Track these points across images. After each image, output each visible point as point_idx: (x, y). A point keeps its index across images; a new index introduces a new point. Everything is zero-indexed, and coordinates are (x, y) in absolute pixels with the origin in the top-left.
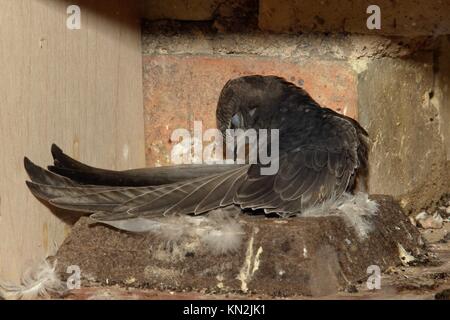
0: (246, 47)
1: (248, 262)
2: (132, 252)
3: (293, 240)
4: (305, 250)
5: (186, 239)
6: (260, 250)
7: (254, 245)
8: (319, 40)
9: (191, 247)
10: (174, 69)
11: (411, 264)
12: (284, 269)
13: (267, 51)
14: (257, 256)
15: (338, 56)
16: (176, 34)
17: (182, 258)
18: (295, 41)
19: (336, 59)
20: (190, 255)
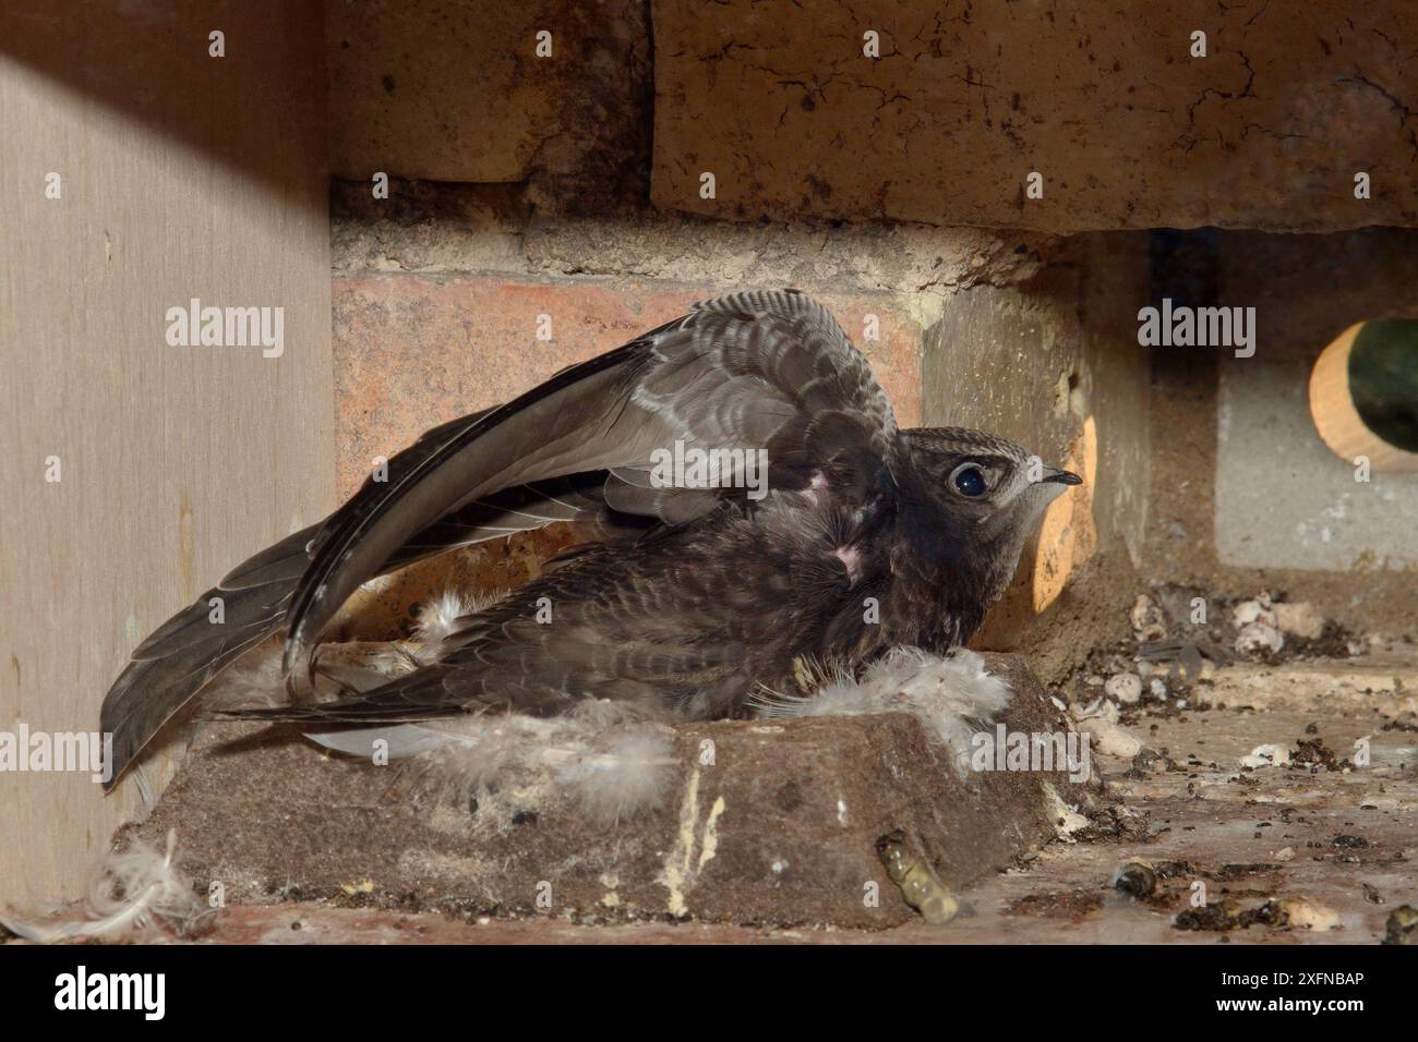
0: (617, 256)
1: (687, 836)
2: (363, 811)
3: (808, 781)
4: (841, 806)
5: (513, 778)
6: (719, 807)
7: (700, 793)
8: (817, 240)
9: (526, 797)
10: (419, 314)
11: (1080, 836)
12: (784, 856)
13: (675, 266)
14: (712, 821)
15: (869, 283)
16: (424, 218)
17: (504, 827)
18: (751, 243)
19: (864, 291)
20: (524, 818)
